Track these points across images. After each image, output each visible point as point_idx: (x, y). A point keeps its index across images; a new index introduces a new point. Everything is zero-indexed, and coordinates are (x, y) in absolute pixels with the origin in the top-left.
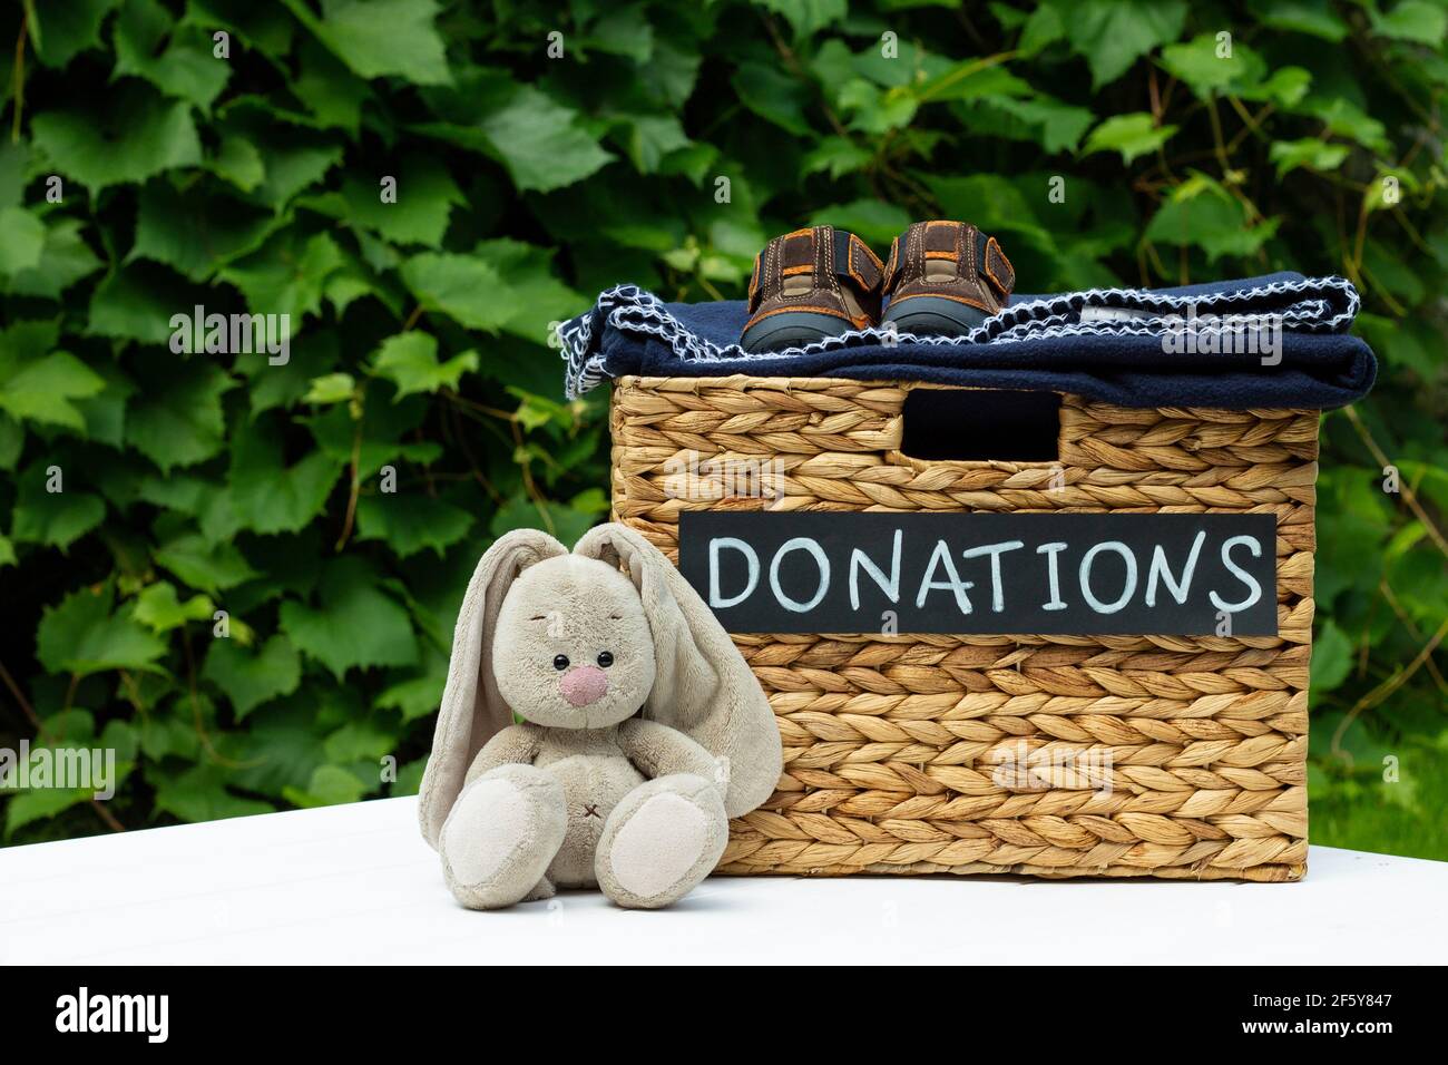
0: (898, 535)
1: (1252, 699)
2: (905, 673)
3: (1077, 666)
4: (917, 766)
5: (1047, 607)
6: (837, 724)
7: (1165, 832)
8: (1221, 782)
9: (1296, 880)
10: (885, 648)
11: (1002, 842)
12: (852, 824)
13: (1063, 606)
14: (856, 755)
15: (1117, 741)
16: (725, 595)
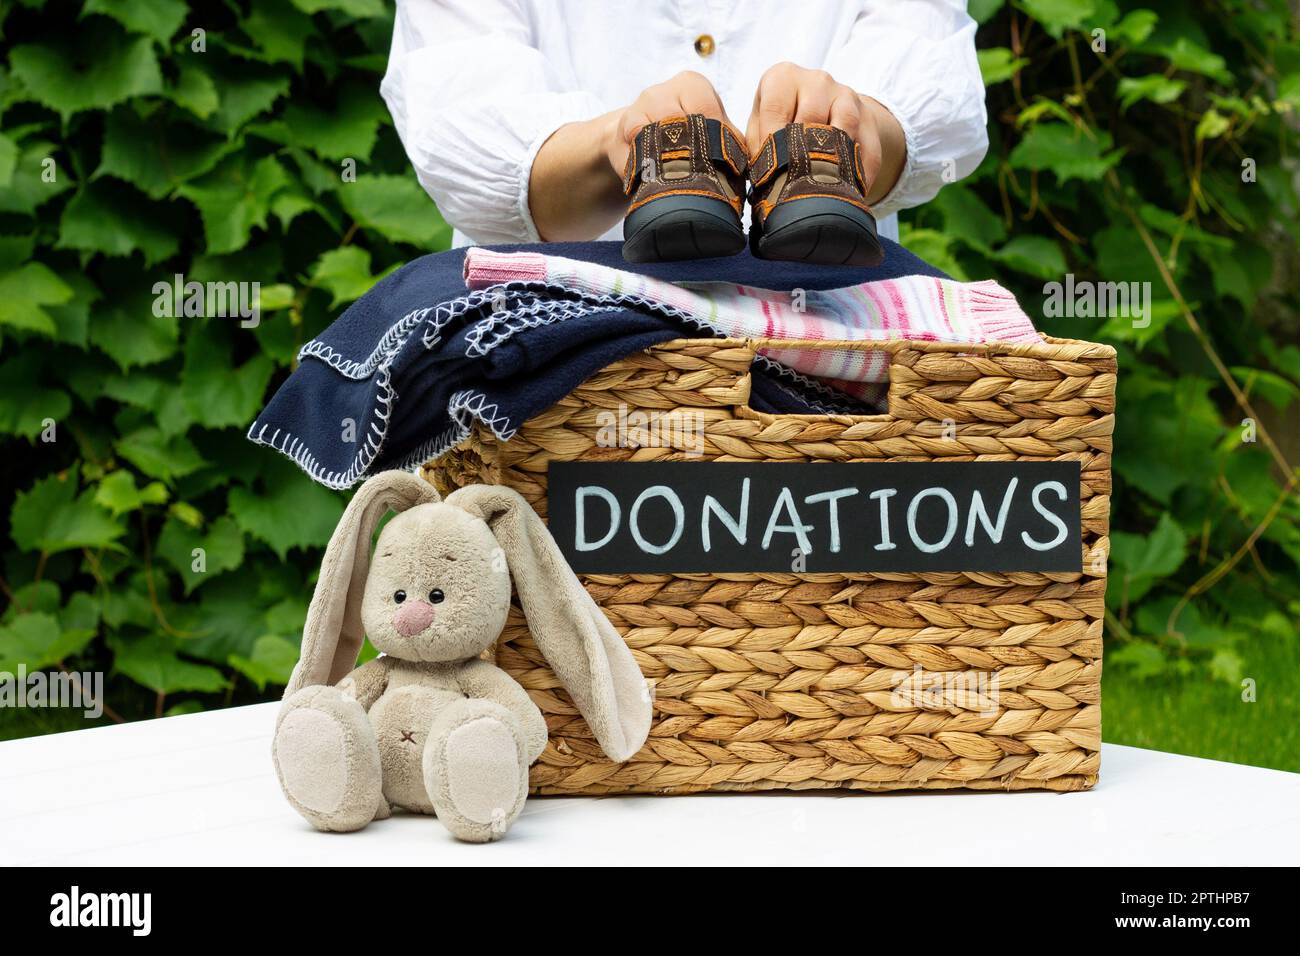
0: (747, 483)
1: (1057, 628)
2: (749, 609)
3: (903, 600)
4: (760, 693)
5: (878, 547)
6: (690, 656)
7: (979, 748)
8: (1029, 703)
9: (1087, 789)
10: (732, 586)
11: (835, 760)
12: (701, 747)
13: (893, 546)
14: (706, 684)
15: (939, 667)
16: (589, 539)
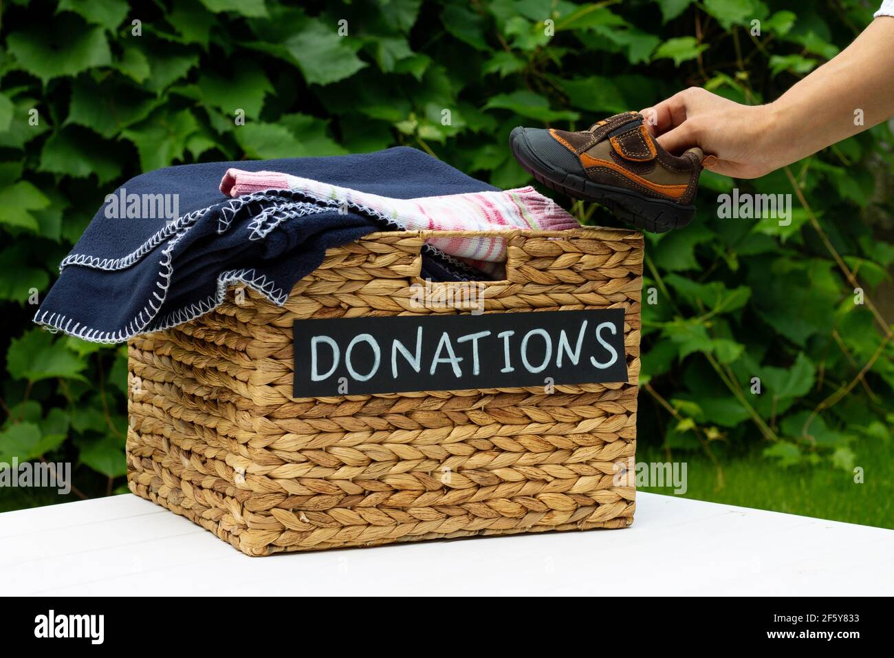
0: (420, 330)
1: (612, 420)
2: (420, 417)
3: (516, 406)
4: (427, 473)
5: (503, 371)
6: (385, 451)
7: (565, 504)
8: (594, 471)
9: (626, 527)
10: (411, 401)
11: (475, 516)
12: (391, 513)
13: (512, 369)
14: (395, 469)
15: (539, 450)
16: (320, 373)
